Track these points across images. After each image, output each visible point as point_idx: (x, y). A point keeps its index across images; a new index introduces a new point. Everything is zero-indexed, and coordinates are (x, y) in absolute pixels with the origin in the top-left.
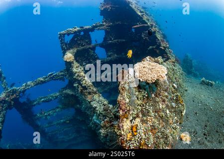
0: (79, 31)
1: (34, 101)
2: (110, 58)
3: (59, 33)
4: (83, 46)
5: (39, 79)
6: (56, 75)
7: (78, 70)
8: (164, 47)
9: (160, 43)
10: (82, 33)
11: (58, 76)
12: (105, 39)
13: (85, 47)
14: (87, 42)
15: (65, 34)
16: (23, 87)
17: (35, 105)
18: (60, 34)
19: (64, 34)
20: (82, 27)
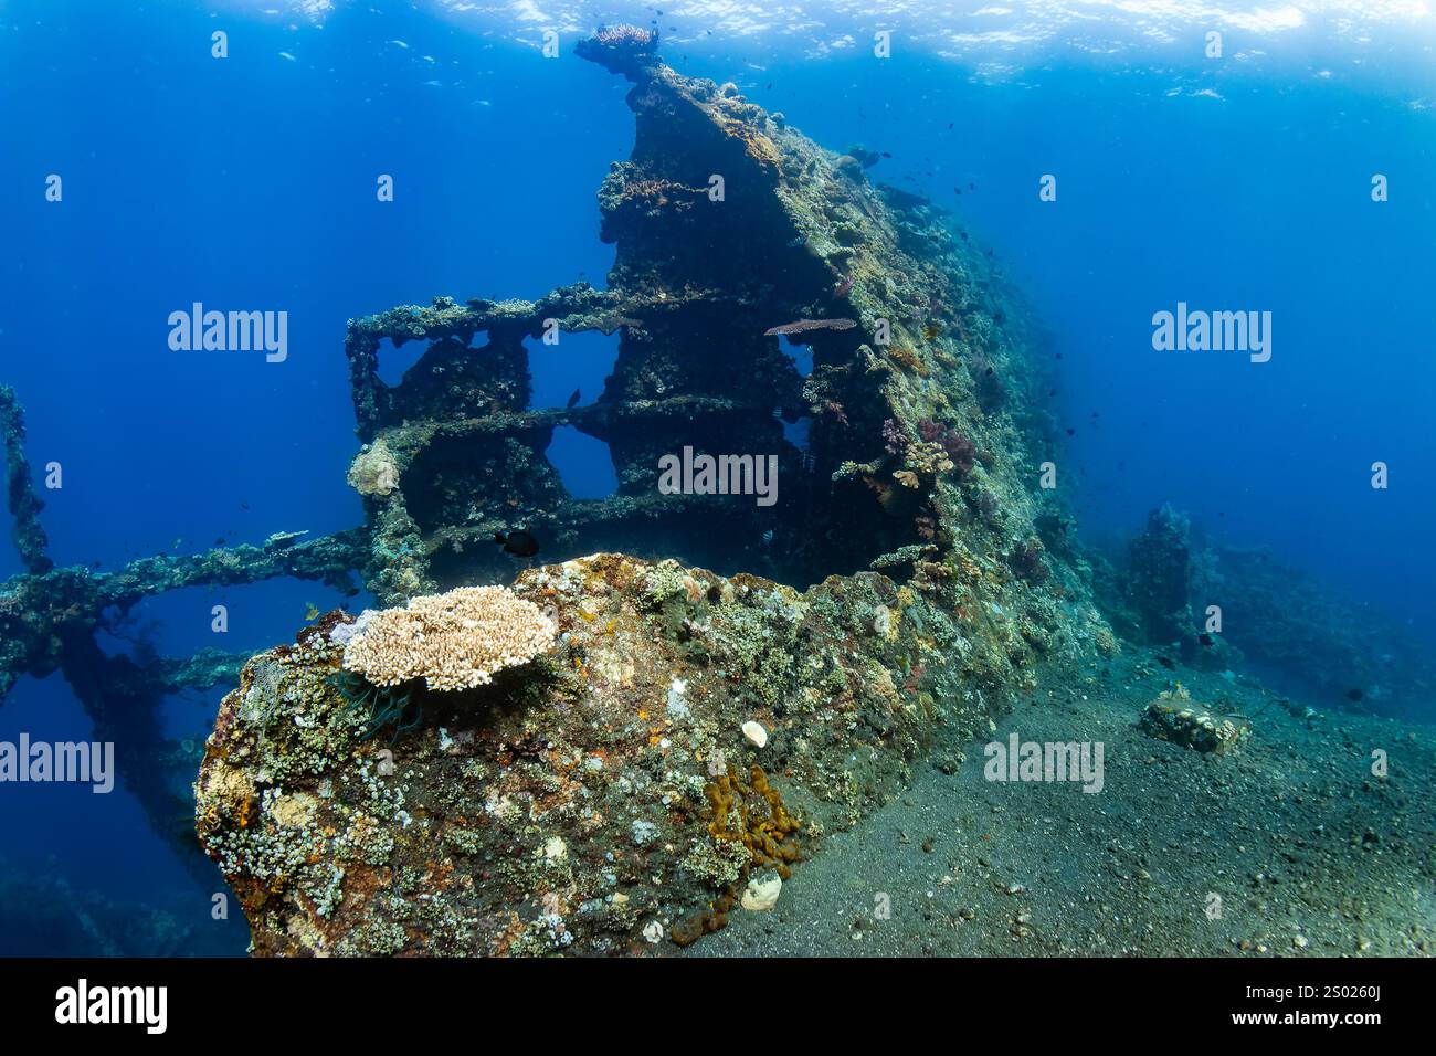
0: (462, 327)
1: (175, 667)
2: (632, 503)
3: (350, 322)
4: (480, 413)
5: (219, 552)
6: (308, 552)
7: (396, 548)
8: (918, 472)
9: (902, 446)
10: (480, 340)
11: (320, 559)
12: (616, 386)
13: (486, 419)
14: (503, 395)
15: (380, 334)
16: (124, 579)
17: (174, 688)
18: (353, 330)
19: (374, 337)
20: (482, 307)
